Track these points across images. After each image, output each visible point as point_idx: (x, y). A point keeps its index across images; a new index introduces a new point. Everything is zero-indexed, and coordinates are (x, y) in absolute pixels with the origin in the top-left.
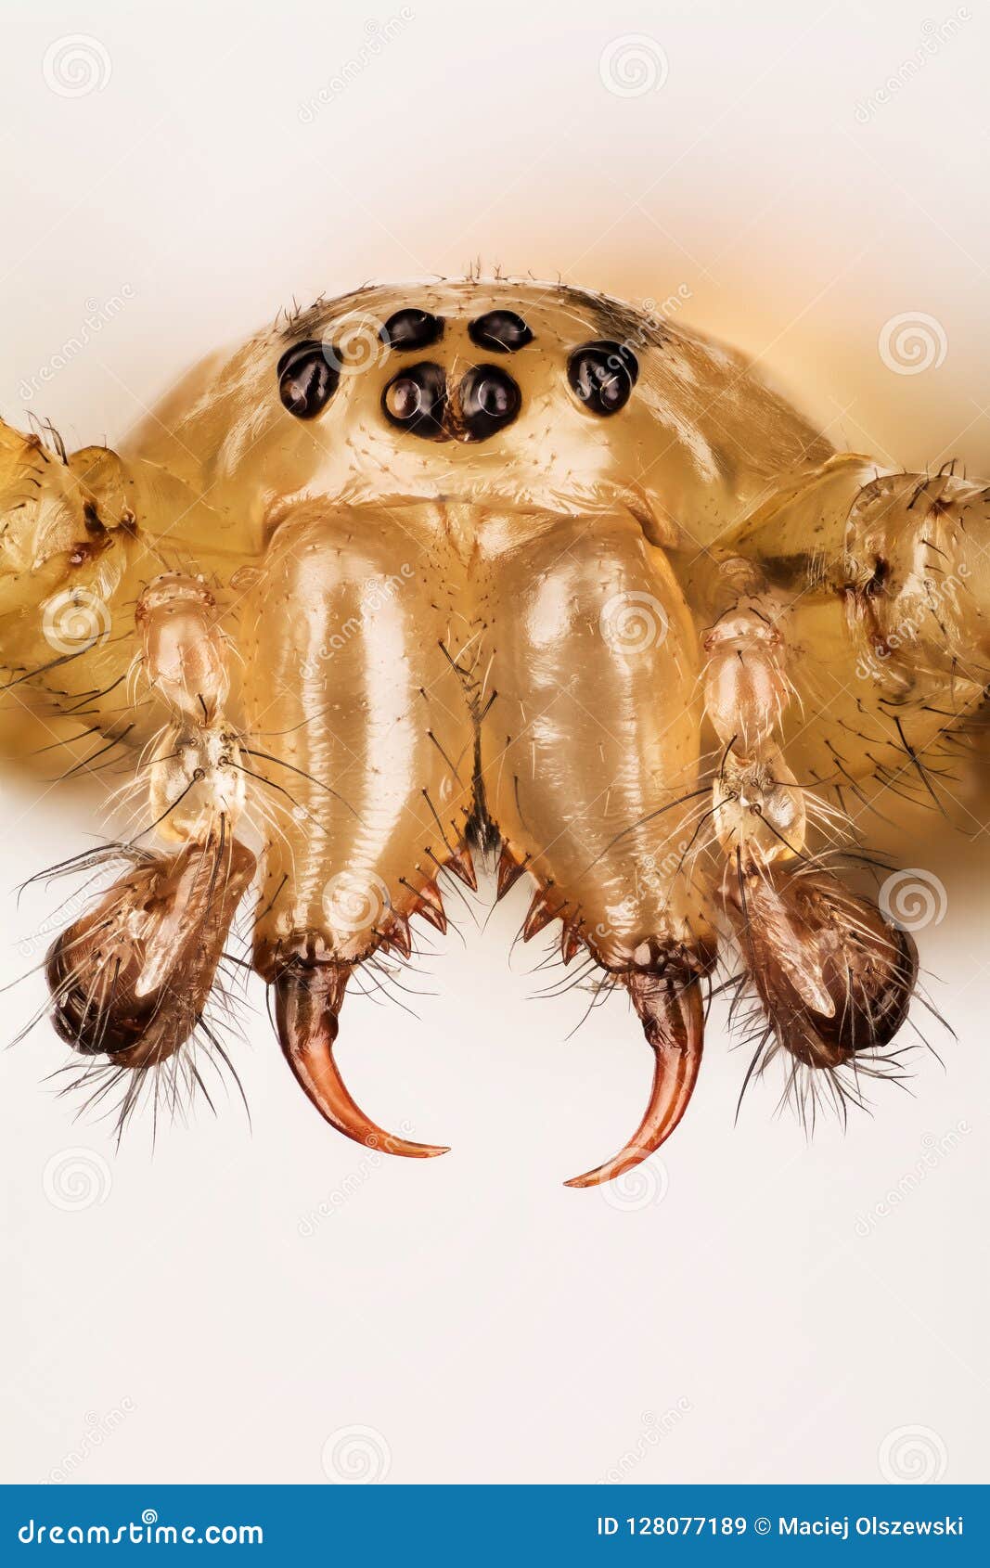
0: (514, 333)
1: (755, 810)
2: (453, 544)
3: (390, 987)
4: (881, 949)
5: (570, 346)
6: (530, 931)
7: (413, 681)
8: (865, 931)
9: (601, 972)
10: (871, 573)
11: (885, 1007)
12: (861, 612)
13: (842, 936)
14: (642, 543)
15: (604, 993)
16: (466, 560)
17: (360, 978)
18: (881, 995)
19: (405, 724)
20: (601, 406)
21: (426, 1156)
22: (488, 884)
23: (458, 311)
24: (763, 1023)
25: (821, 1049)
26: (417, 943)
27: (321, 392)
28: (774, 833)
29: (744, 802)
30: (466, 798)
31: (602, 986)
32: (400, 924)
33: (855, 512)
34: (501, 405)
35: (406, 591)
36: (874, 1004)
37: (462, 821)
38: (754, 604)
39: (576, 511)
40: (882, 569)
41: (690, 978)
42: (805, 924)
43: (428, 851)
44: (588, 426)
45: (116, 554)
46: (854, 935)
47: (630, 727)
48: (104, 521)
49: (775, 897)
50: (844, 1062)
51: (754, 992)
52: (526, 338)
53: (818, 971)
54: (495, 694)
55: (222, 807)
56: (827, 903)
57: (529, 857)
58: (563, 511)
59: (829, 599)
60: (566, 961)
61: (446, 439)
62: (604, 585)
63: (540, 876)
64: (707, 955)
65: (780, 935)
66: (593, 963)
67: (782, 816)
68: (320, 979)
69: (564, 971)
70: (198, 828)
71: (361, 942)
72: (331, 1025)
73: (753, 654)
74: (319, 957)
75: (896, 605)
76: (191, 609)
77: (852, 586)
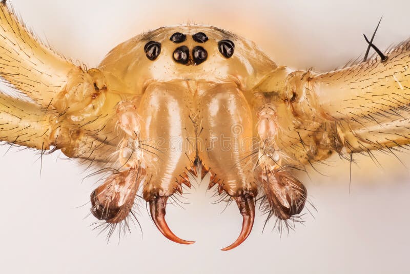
0: (204, 38)
1: (270, 157)
2: (190, 91)
3: (178, 202)
4: (300, 190)
5: (218, 41)
6: (210, 187)
7: (182, 126)
8: (296, 186)
9: (229, 197)
10: (291, 96)
11: (300, 204)
12: (290, 106)
13: (290, 187)
14: (238, 90)
15: (230, 202)
16: (193, 95)
17: (170, 200)
18: (299, 201)
19: (181, 137)
20: (226, 55)
21: (189, 244)
22: (200, 175)
23: (189, 33)
24: (270, 209)
25: (284, 215)
26: (184, 191)
27: (157, 53)
28: (275, 162)
29: (267, 155)
30: (195, 155)
31: (229, 200)
32: (179, 186)
33: (287, 81)
34: (203, 56)
35: (180, 104)
36: (297, 203)
37: (194, 160)
38: (269, 106)
39: (222, 82)
40: (295, 95)
41: (251, 198)
42: (282, 185)
43: (186, 168)
44: (224, 61)
45: (103, 95)
46: (293, 187)
47: (235, 135)
48: (98, 87)
49: (275, 178)
50: (289, 218)
51: (267, 201)
52: (207, 39)
53: (285, 196)
54: (203, 128)
55: (139, 159)
56: (287, 179)
57: (210, 168)
58: (219, 82)
59: (281, 103)
60: (220, 194)
61: (189, 65)
62: (231, 101)
63: (212, 173)
64: (255, 192)
65: (276, 188)
66: (227, 195)
67: (276, 158)
68: (160, 201)
69: (219, 197)
70: (132, 164)
71: (170, 191)
72: (164, 212)
73: (270, 119)
74: (160, 195)
75: (299, 104)
76: (131, 110)
77: (287, 100)
